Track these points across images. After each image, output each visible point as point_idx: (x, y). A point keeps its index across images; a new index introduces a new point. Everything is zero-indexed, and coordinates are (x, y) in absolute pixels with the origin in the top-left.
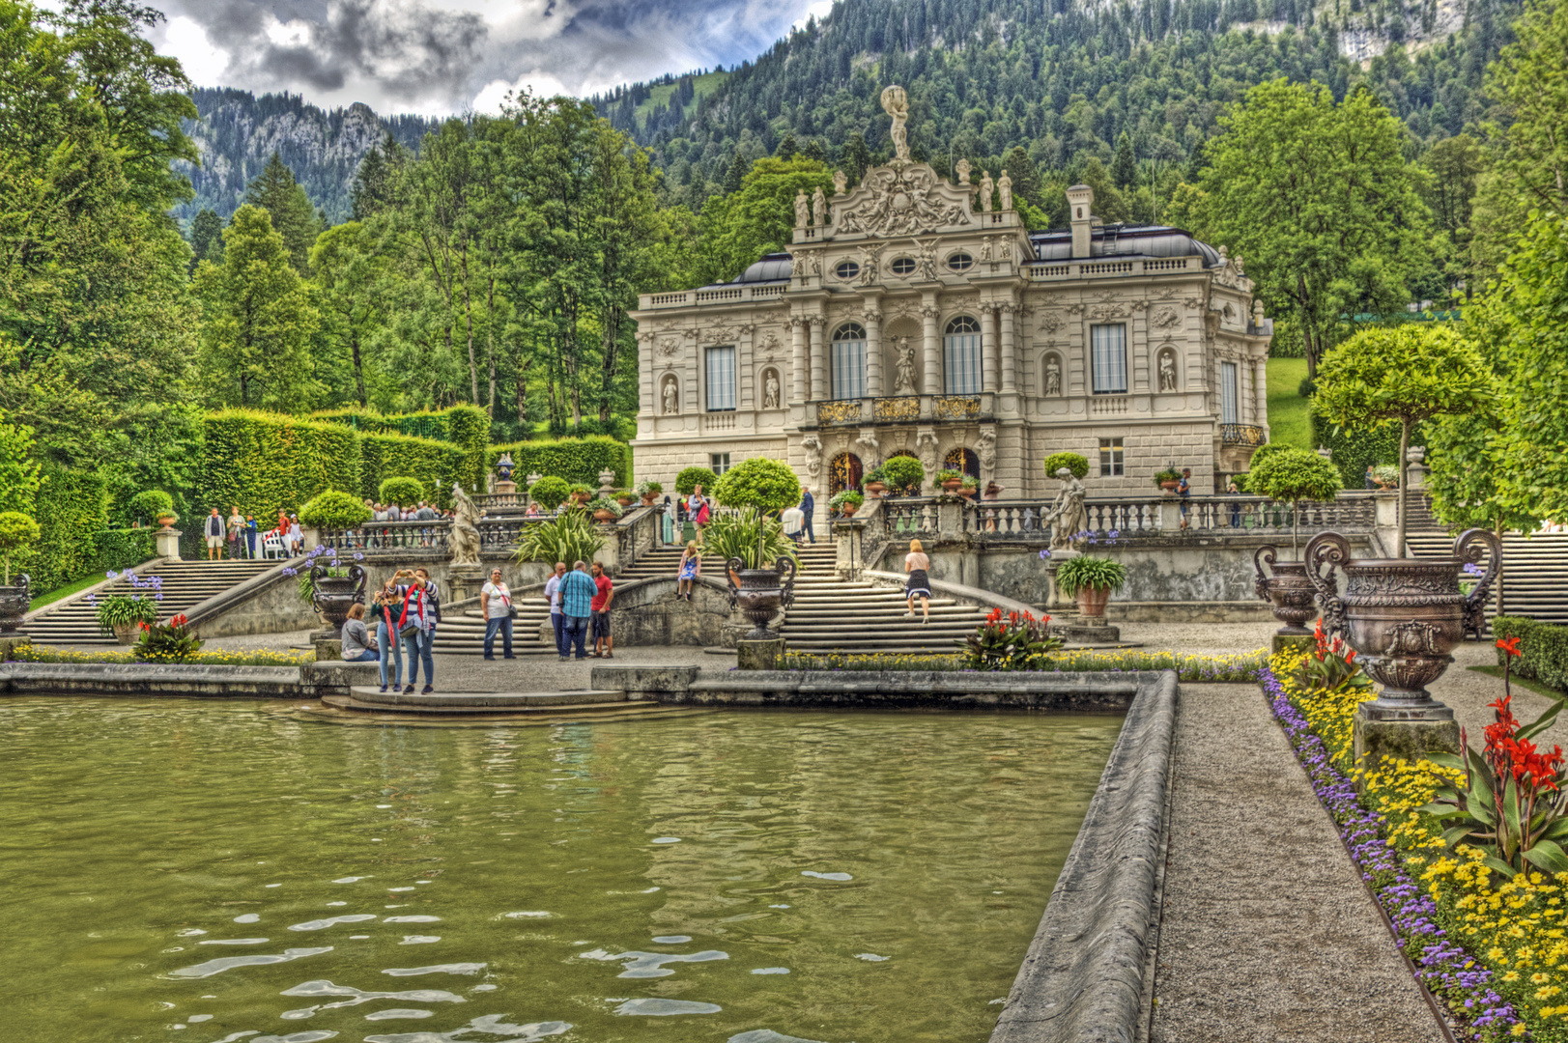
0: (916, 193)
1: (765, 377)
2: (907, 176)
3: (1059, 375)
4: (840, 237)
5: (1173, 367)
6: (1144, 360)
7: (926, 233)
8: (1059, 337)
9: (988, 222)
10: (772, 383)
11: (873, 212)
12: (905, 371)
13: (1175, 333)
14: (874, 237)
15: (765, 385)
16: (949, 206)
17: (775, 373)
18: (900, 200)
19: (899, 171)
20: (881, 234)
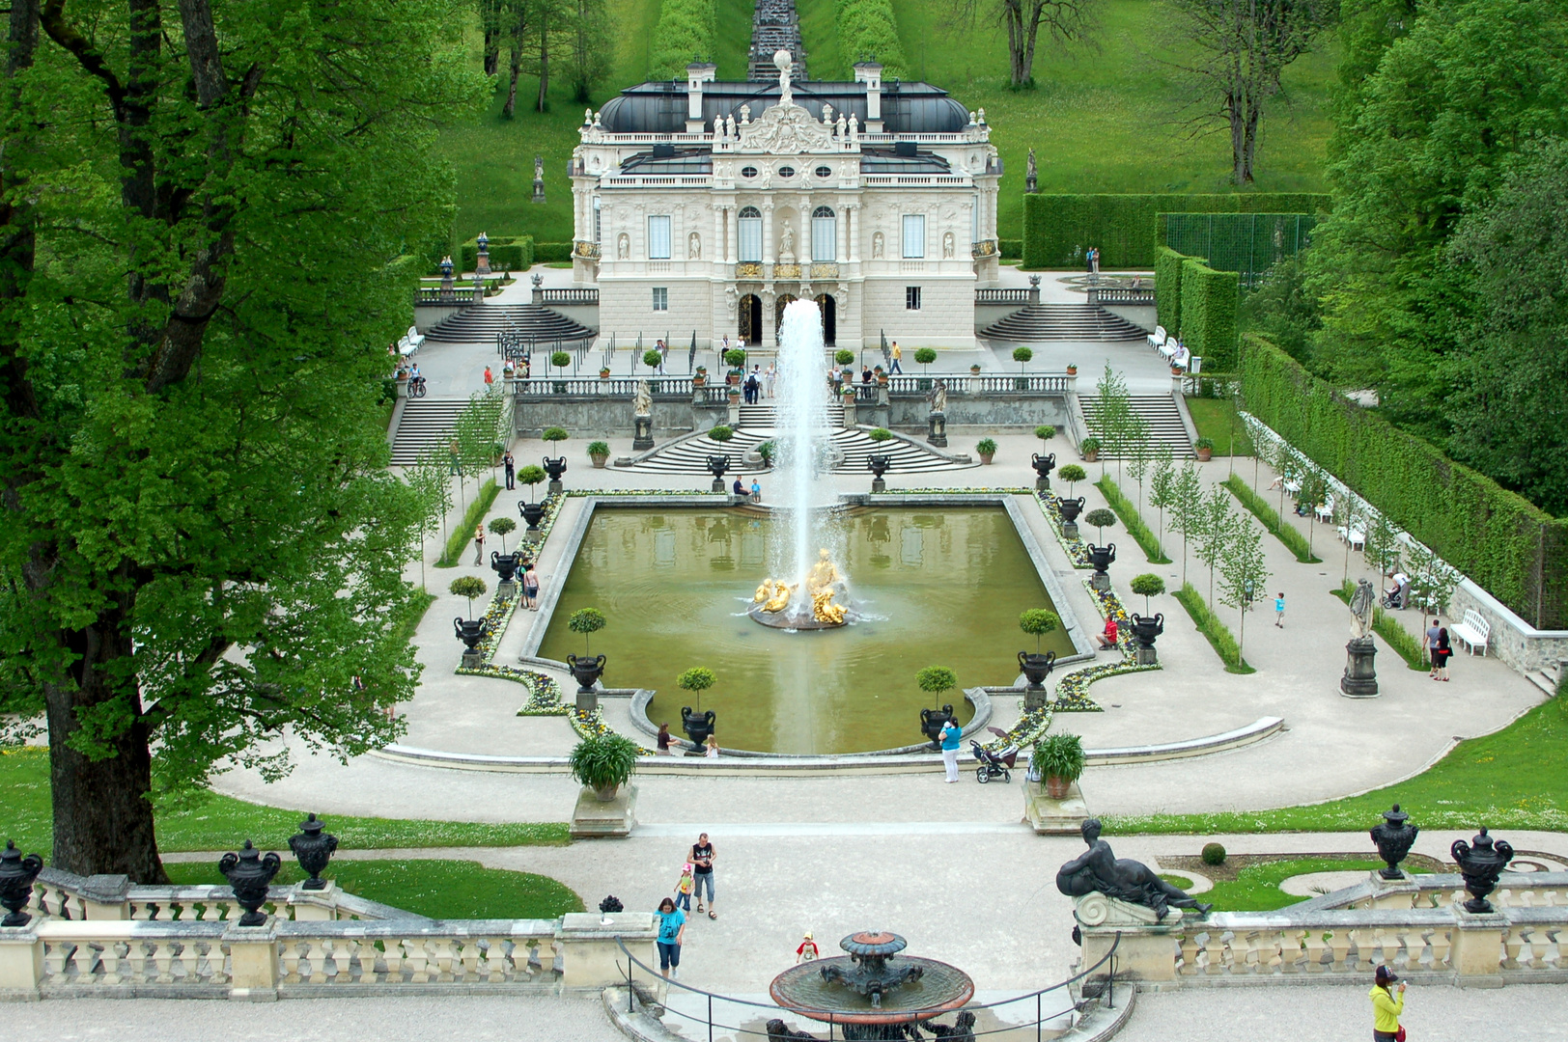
0: (797, 126)
1: (691, 237)
2: (792, 115)
3: (882, 246)
4: (744, 151)
5: (952, 244)
6: (935, 237)
7: (802, 153)
8: (883, 223)
9: (843, 150)
10: (695, 241)
11: (769, 136)
12: (787, 243)
13: (955, 223)
14: (768, 153)
15: (690, 244)
16: (817, 137)
17: (697, 235)
18: (786, 129)
19: (787, 111)
20: (772, 151)
